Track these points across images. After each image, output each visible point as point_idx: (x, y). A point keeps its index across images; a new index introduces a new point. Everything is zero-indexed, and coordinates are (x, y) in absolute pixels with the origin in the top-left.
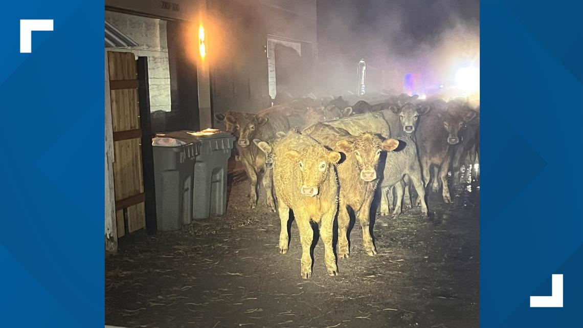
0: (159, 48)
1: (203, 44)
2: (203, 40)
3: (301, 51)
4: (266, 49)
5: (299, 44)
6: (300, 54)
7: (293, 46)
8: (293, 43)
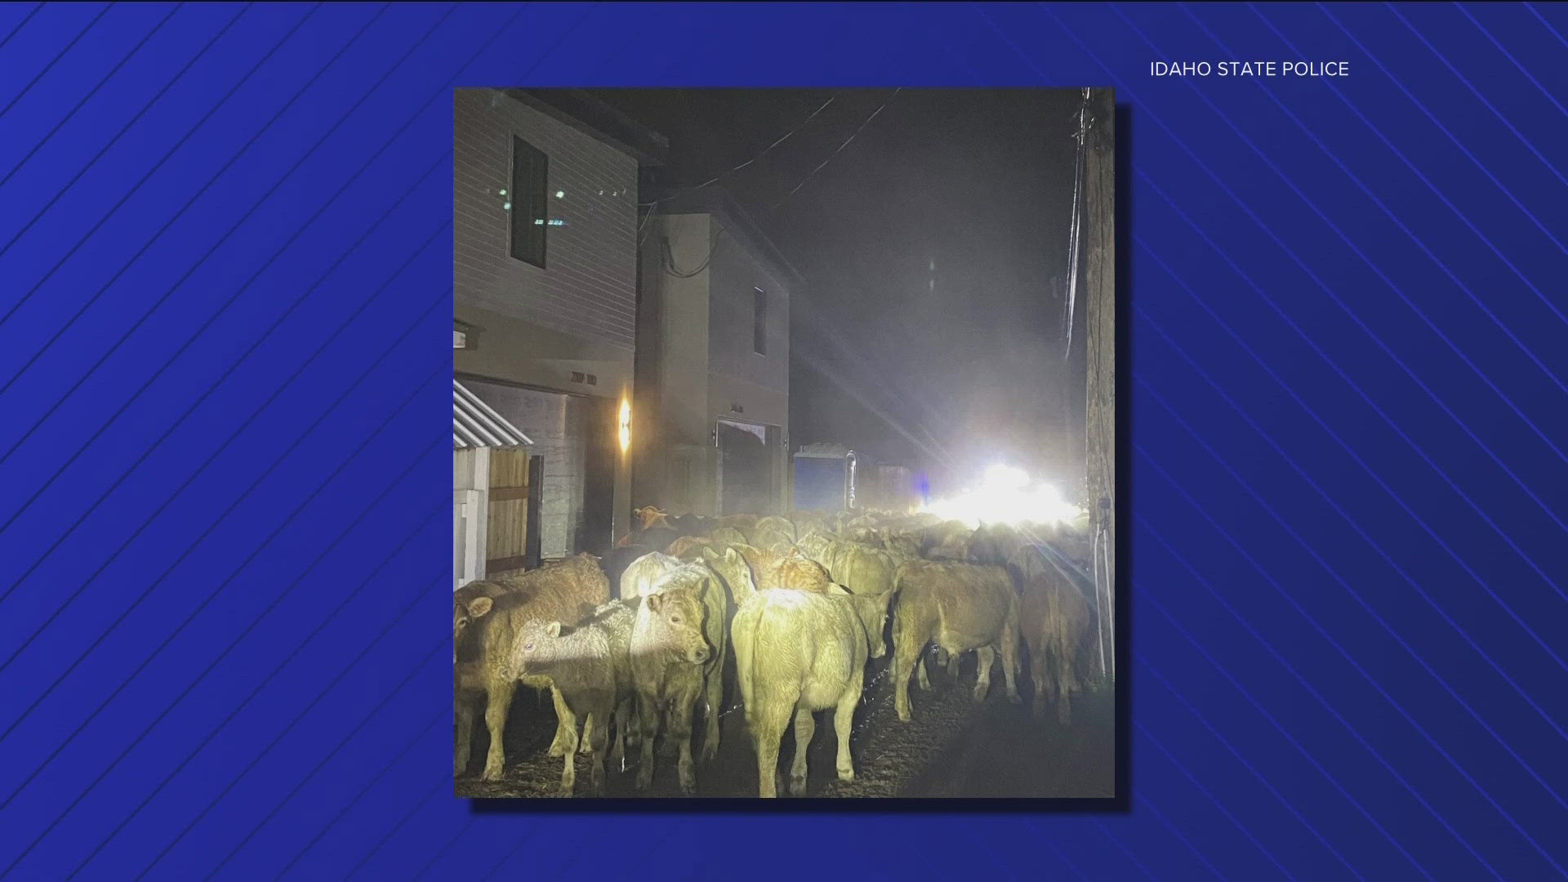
0: (562, 434)
1: (626, 428)
2: (626, 422)
3: (766, 438)
4: (715, 435)
5: (763, 428)
6: (764, 442)
7: (753, 431)
8: (754, 426)
